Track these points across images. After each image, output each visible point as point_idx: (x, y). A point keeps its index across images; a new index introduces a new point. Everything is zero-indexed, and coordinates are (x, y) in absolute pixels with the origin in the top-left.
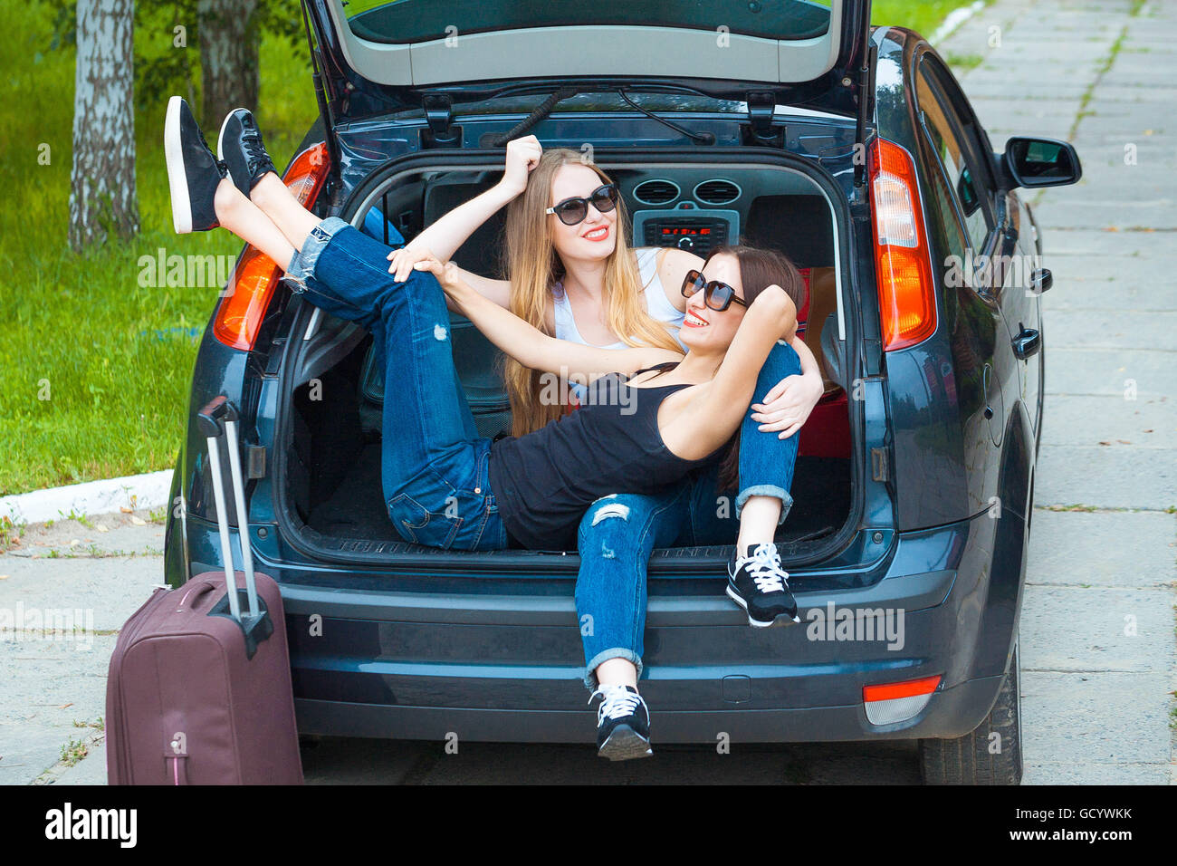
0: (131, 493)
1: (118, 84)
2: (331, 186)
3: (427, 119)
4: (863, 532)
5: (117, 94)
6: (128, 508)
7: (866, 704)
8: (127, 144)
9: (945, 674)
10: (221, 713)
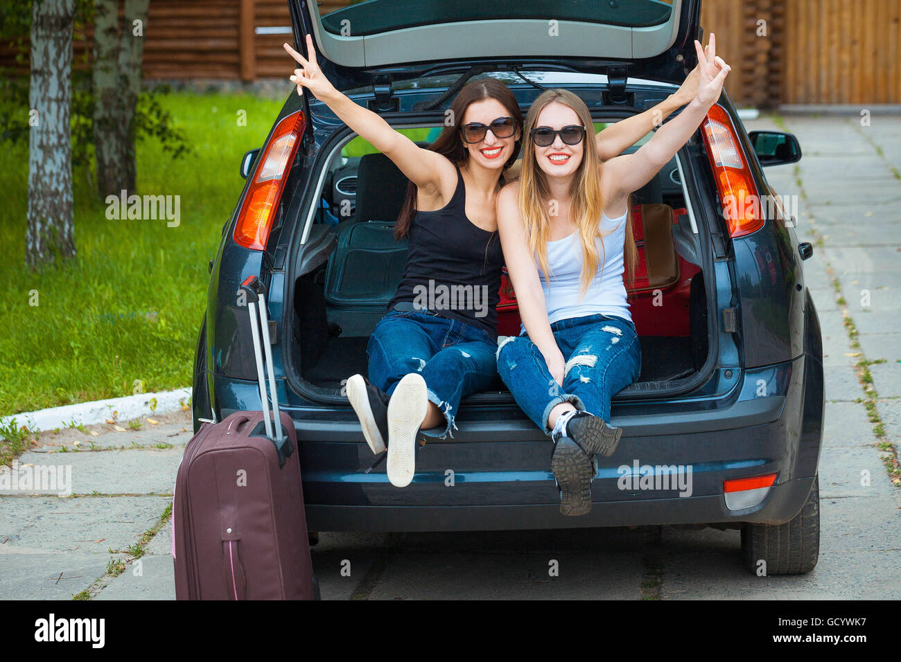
0: (113, 409)
1: (61, 150)
2: (306, 141)
3: (375, 94)
4: (718, 371)
5: (60, 157)
6: (111, 420)
7: (726, 494)
8: (67, 192)
9: (780, 472)
10: (264, 506)
